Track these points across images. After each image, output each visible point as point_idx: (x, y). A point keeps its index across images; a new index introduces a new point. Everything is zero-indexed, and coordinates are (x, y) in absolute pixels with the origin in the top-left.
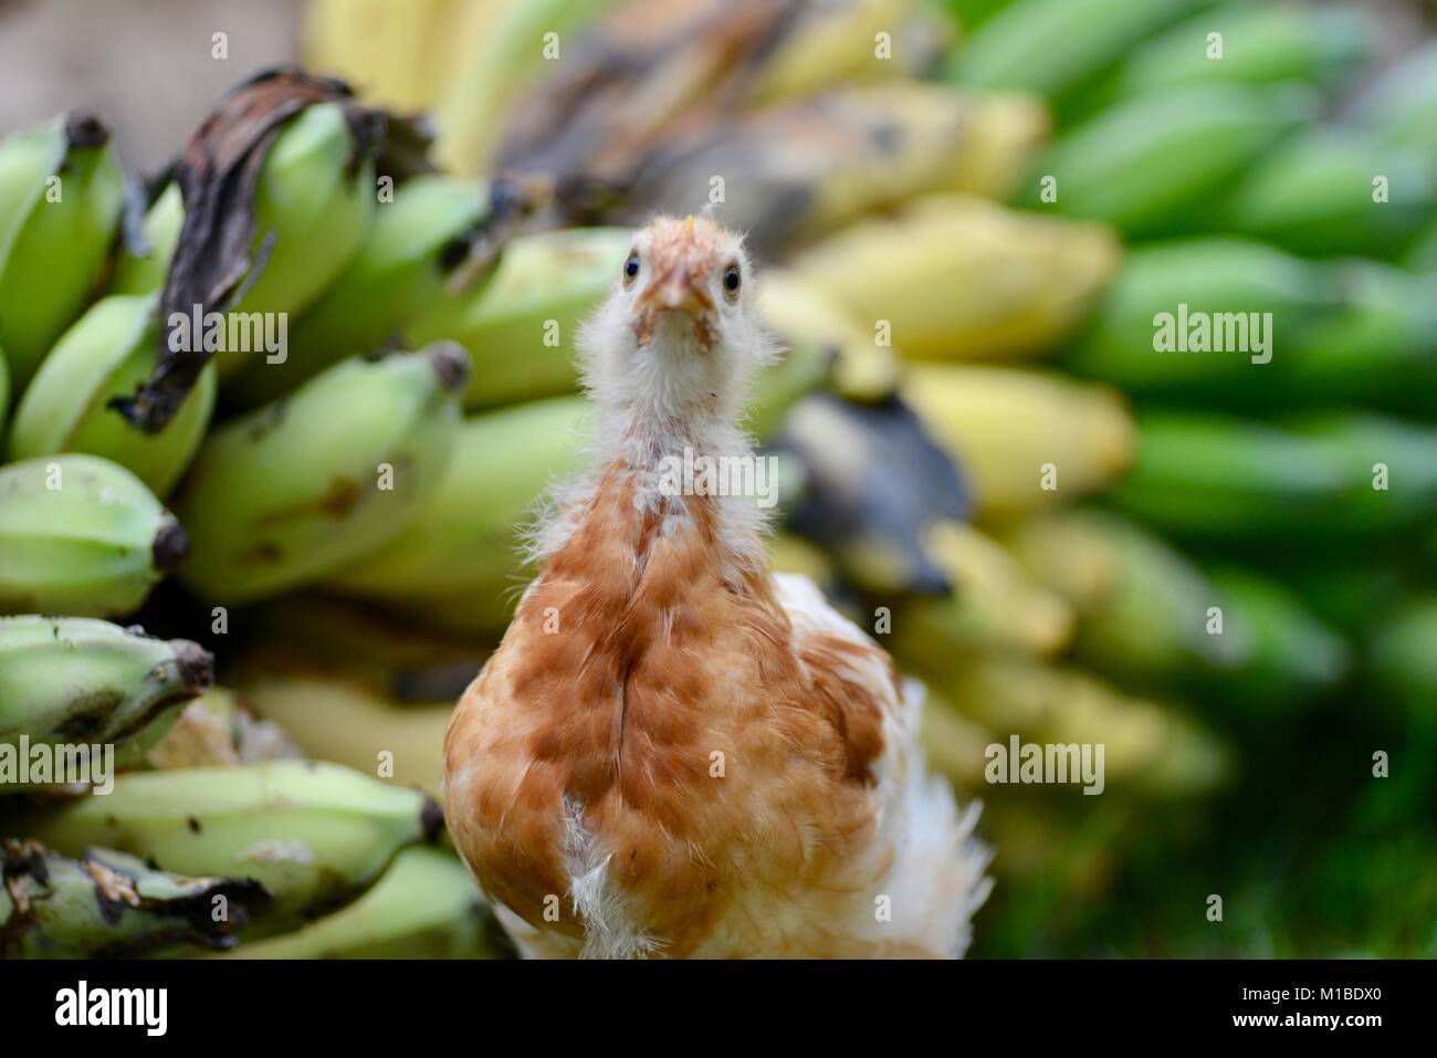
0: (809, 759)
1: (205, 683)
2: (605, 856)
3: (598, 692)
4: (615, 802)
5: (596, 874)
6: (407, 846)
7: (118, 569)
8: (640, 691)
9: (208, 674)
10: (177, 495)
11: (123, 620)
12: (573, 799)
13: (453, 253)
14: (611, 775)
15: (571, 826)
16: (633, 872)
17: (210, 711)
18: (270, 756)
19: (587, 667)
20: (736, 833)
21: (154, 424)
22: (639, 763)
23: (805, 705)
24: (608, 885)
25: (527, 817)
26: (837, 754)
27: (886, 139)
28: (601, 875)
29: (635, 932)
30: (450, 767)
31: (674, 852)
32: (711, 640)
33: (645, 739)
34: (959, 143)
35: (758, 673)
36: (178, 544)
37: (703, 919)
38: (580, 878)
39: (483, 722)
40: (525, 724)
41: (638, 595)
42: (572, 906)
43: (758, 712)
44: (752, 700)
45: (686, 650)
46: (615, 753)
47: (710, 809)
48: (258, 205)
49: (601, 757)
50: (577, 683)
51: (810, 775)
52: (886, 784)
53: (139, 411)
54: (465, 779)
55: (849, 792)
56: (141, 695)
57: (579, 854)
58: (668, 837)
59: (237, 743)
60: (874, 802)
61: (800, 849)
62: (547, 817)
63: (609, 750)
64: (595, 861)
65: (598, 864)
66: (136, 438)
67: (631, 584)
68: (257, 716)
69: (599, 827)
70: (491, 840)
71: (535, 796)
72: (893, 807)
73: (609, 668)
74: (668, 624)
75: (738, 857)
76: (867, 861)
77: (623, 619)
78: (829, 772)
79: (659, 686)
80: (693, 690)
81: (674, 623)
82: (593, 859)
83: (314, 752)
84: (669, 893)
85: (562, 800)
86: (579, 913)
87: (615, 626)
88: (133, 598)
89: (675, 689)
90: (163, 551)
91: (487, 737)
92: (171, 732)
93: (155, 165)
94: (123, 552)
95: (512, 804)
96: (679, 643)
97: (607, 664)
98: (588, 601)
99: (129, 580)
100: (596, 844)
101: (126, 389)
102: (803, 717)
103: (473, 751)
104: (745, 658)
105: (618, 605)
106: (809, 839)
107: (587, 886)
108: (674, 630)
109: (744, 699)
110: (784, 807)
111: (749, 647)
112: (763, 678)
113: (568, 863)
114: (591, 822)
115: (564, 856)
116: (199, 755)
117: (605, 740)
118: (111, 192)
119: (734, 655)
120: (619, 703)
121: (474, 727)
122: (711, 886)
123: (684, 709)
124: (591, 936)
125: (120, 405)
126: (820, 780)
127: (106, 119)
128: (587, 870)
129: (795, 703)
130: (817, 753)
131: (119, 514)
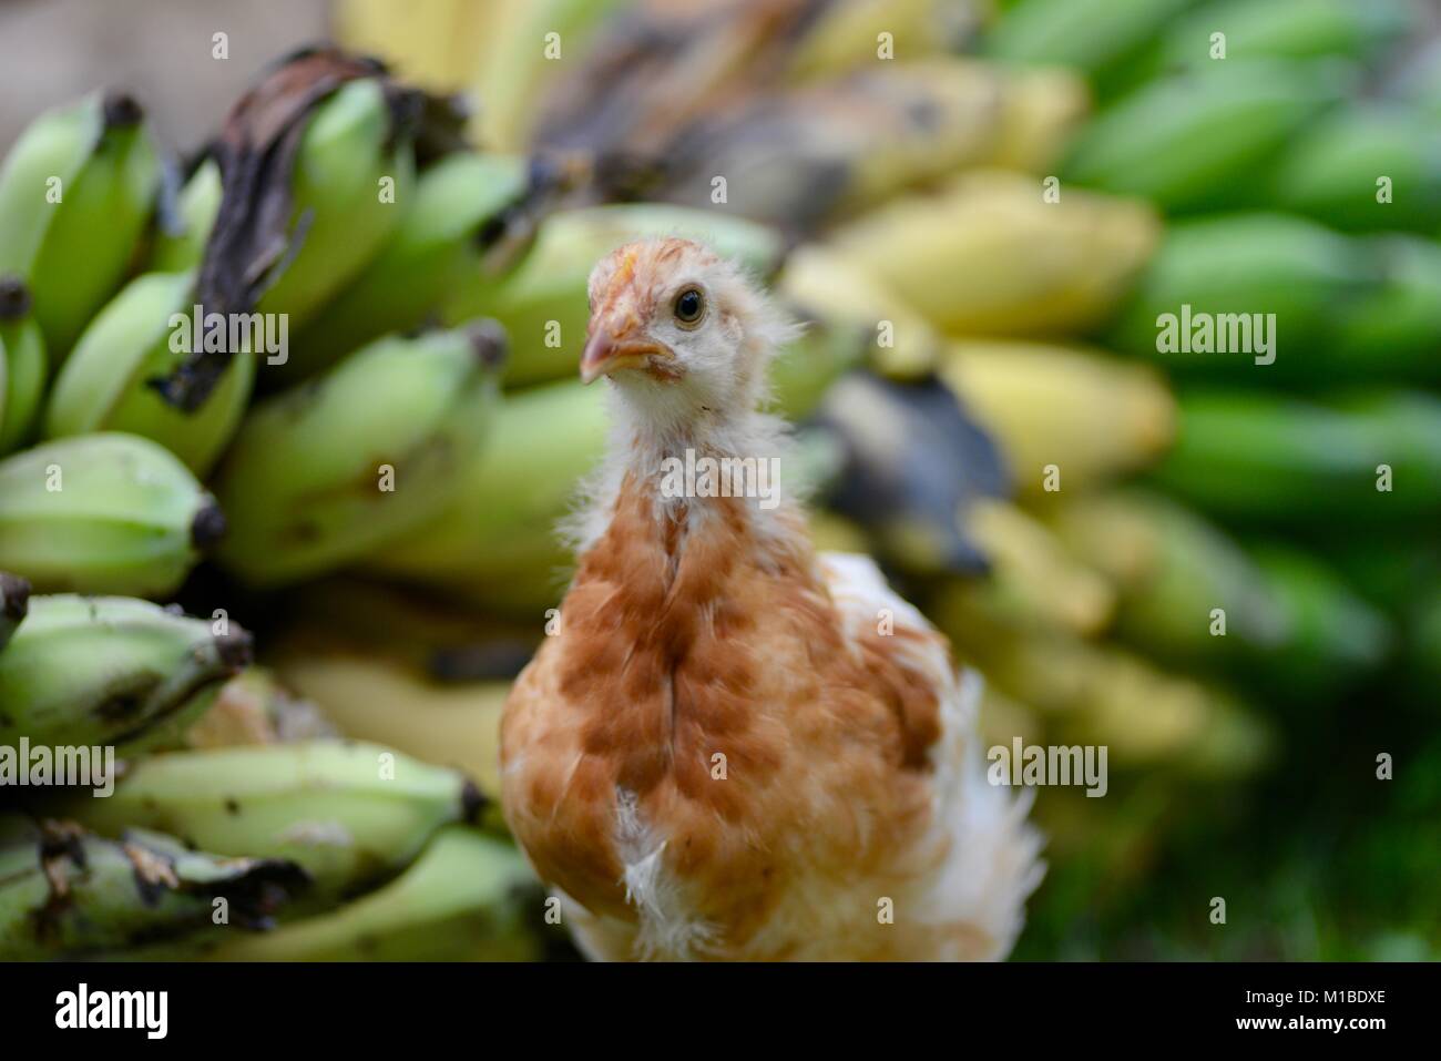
0: (864, 742)
1: (242, 663)
2: (659, 844)
3: (644, 687)
4: (669, 792)
5: (651, 861)
6: (445, 826)
7: (155, 549)
8: (689, 685)
9: (247, 655)
10: (215, 475)
11: (161, 600)
12: (624, 789)
13: (491, 232)
14: (665, 767)
15: (625, 815)
16: (689, 860)
17: (248, 692)
18: (308, 737)
19: (630, 665)
20: (792, 818)
21: (191, 403)
22: (693, 754)
23: (857, 685)
24: (662, 873)
25: (579, 807)
26: (893, 736)
27: (924, 115)
28: (655, 863)
29: (691, 919)
30: (504, 756)
31: (730, 839)
32: (754, 627)
33: (697, 730)
34: (998, 121)
35: (806, 657)
36: (216, 524)
37: (758, 906)
38: (633, 864)
39: (533, 713)
40: (575, 718)
41: (673, 593)
42: (625, 893)
43: (810, 695)
44: (803, 682)
45: (732, 641)
46: (668, 745)
47: (766, 795)
48: (295, 183)
49: (653, 749)
50: (623, 679)
51: (865, 758)
52: (944, 770)
53: (178, 390)
54: (518, 767)
55: (907, 779)
56: (179, 677)
57: (634, 842)
58: (724, 824)
59: (275, 723)
60: (932, 789)
61: (856, 834)
62: (599, 807)
63: (660, 743)
64: (648, 849)
65: (652, 851)
66: (173, 419)
67: (665, 582)
68: (296, 695)
69: (652, 816)
70: (545, 829)
71: (587, 787)
72: (951, 792)
73: (654, 664)
74: (709, 617)
75: (794, 843)
76: (924, 848)
77: (662, 617)
78: (886, 756)
79: (707, 677)
80: (741, 679)
81: (715, 616)
82: (646, 846)
83: (352, 732)
84: (725, 881)
85: (615, 790)
86: (632, 900)
87: (653, 624)
88: (170, 578)
89: (723, 679)
90: (201, 532)
91: (538, 728)
92: (207, 714)
93: (191, 142)
94: (160, 533)
95: (564, 794)
96: (723, 635)
97: (652, 660)
98: (625, 603)
99: (166, 561)
100: (650, 831)
101: (163, 368)
102: (855, 697)
103: (525, 741)
104: (792, 641)
105: (656, 603)
106: (865, 825)
107: (640, 875)
108: (716, 622)
109: (794, 682)
110: (841, 792)
111: (794, 629)
112: (812, 659)
113: (622, 851)
114: (645, 811)
115: (616, 844)
116: (237, 735)
117: (655, 733)
118: (146, 171)
119: (778, 639)
120: (667, 695)
121: (524, 718)
122: (767, 873)
123: (734, 698)
124: (646, 923)
125: (157, 385)
126: (876, 764)
127: (142, 97)
128: (641, 858)
129: (847, 683)
130: (871, 735)
131: (156, 493)
